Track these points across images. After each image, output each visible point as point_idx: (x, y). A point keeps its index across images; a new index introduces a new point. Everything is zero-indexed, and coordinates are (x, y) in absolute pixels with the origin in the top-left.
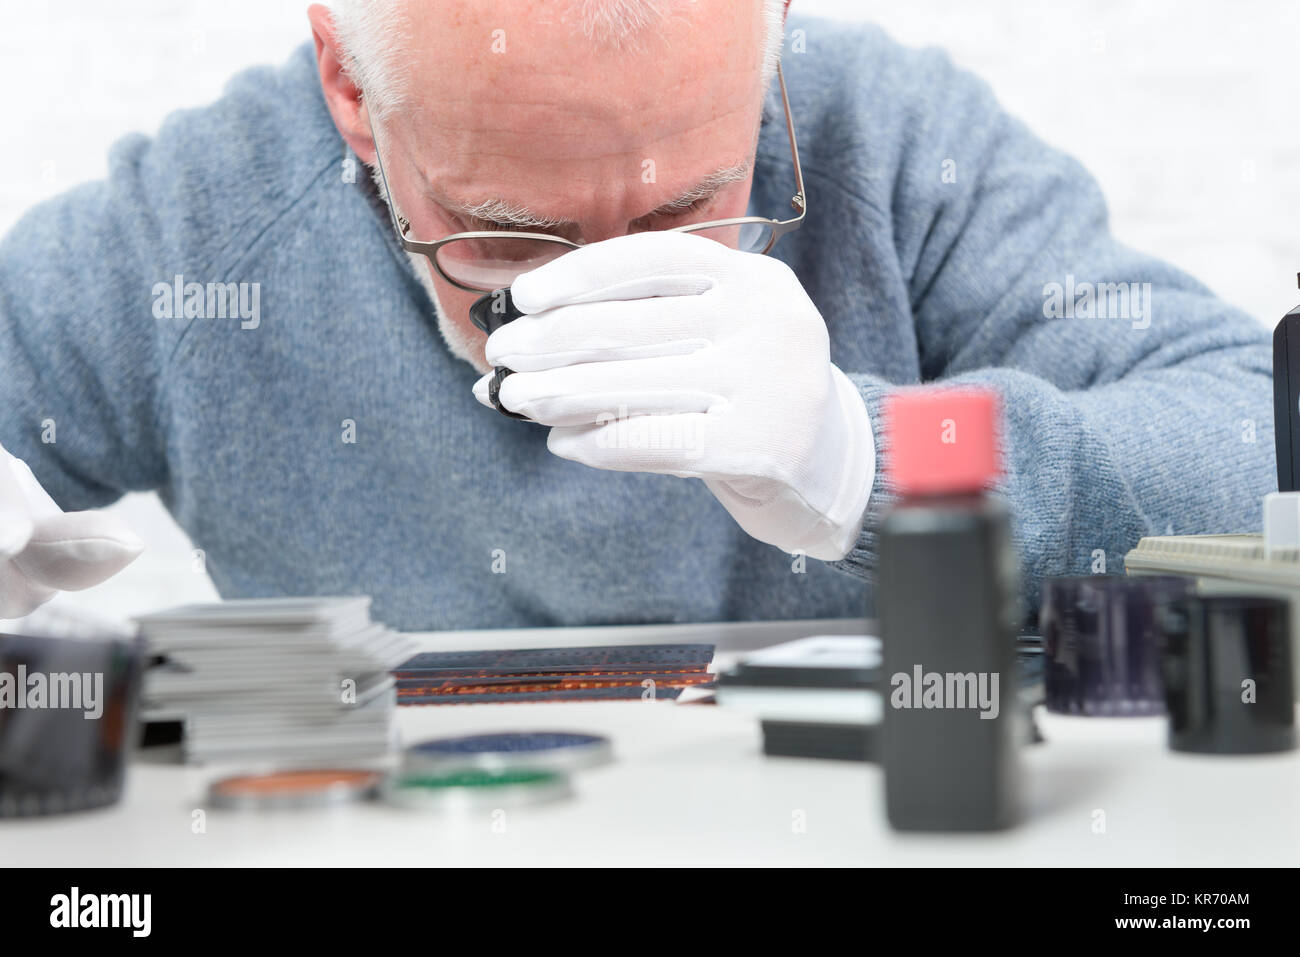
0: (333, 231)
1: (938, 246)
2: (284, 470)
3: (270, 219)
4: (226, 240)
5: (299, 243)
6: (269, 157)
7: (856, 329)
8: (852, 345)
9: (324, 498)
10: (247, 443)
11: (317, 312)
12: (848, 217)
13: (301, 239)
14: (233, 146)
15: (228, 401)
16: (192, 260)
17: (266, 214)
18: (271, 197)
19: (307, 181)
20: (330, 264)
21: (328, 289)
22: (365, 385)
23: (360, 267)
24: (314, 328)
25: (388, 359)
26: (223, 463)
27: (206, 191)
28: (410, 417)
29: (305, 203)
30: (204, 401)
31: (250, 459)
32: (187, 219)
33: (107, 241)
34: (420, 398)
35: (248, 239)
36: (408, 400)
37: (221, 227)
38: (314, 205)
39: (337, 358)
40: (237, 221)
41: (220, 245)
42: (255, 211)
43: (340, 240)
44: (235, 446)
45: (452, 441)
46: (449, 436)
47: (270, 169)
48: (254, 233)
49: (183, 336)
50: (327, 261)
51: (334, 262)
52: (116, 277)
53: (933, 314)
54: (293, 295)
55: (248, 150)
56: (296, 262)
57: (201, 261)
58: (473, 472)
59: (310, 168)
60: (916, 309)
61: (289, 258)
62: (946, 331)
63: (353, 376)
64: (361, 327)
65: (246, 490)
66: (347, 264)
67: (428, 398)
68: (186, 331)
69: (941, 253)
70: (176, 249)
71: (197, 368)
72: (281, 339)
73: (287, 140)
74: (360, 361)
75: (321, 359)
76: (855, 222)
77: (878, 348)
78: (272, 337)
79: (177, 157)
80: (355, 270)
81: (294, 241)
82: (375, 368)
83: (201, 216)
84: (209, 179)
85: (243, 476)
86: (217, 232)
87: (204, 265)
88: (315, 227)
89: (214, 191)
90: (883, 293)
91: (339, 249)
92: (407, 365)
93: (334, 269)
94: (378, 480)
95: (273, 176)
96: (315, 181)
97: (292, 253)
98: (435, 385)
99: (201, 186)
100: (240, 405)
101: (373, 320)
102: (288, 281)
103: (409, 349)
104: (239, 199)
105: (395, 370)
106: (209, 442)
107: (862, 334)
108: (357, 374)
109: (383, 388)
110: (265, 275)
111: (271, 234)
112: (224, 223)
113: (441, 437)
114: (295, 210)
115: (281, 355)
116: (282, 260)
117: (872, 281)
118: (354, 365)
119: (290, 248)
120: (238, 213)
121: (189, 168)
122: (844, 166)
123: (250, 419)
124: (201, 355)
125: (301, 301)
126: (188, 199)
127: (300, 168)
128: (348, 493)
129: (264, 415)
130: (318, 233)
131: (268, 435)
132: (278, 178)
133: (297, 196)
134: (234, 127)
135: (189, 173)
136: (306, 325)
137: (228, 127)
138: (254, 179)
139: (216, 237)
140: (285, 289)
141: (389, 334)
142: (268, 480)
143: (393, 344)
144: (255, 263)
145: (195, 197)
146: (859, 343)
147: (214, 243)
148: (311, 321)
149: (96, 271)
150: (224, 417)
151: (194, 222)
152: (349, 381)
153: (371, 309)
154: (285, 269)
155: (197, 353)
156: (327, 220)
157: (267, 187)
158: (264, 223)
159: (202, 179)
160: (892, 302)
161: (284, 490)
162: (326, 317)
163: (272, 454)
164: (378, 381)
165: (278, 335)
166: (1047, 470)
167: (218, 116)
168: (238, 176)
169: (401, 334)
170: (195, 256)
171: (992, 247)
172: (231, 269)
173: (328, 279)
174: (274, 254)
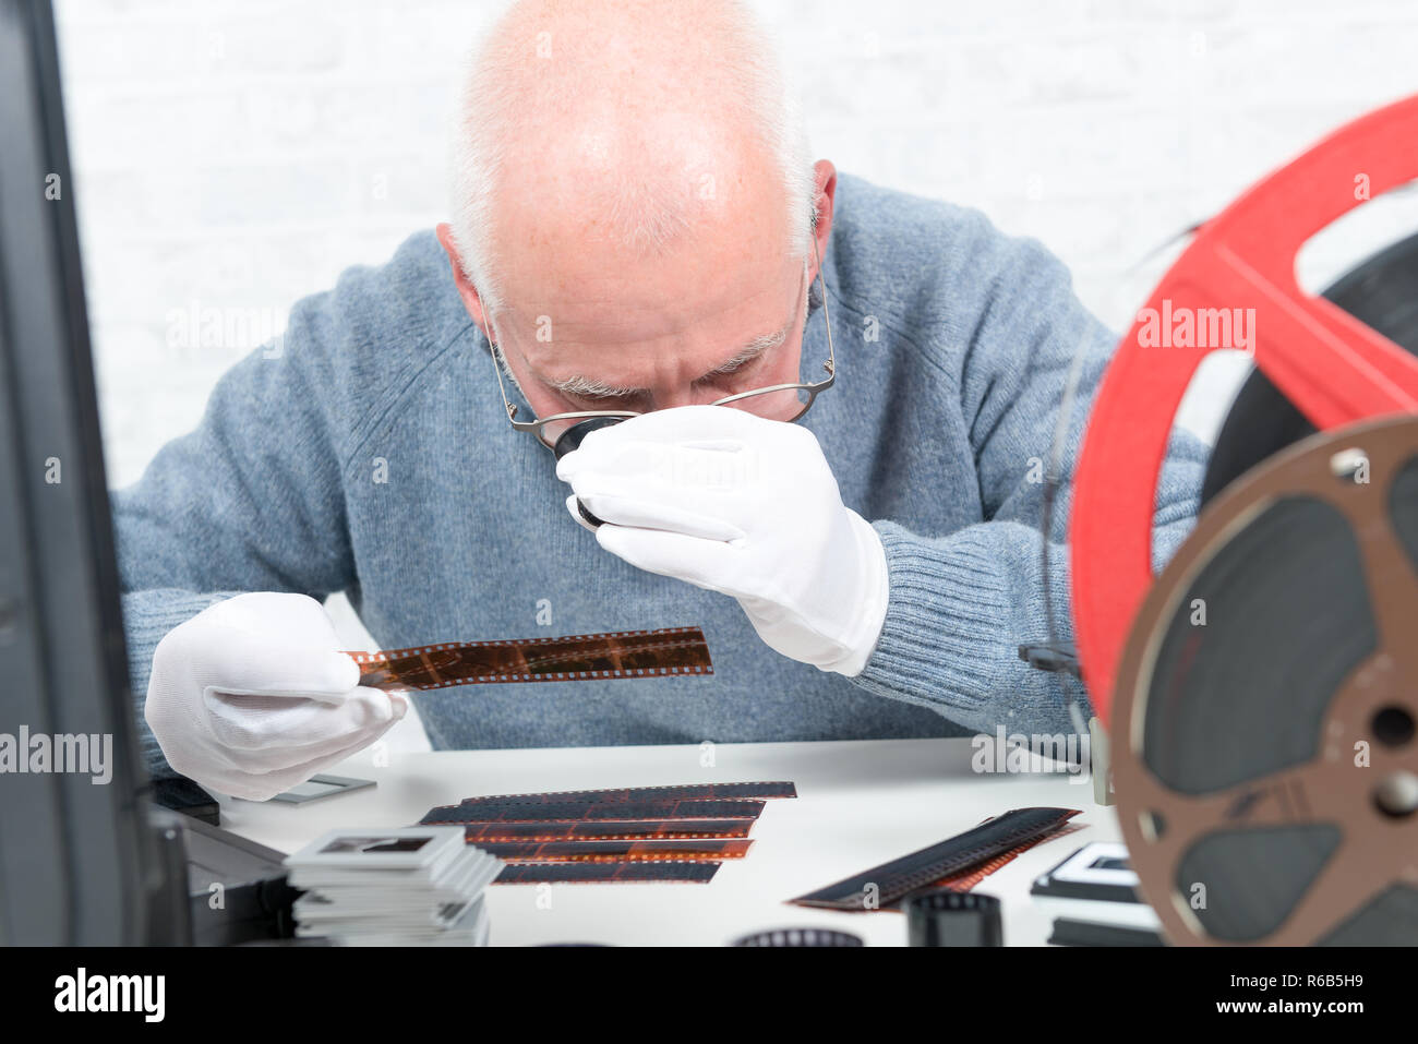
0: (471, 377)
1: (990, 410)
2: (426, 575)
3: (420, 368)
4: (385, 384)
5: (442, 387)
6: (424, 313)
7: (928, 477)
8: (924, 491)
9: (458, 601)
10: (398, 552)
11: (455, 444)
12: (927, 382)
13: (445, 383)
14: (393, 306)
15: (384, 517)
16: (357, 401)
17: (417, 363)
18: (421, 348)
19: (453, 336)
20: (467, 403)
21: (463, 425)
22: (495, 502)
23: (492, 406)
24: (453, 457)
25: (511, 484)
26: (377, 569)
27: (370, 344)
28: (529, 530)
29: (450, 352)
30: (364, 517)
31: (400, 566)
32: (353, 368)
33: (296, 390)
34: (535, 514)
35: (403, 384)
36: (526, 517)
37: (382, 374)
38: (457, 355)
39: (472, 481)
40: (394, 369)
41: (381, 389)
42: (409, 360)
43: (477, 384)
44: (389, 555)
45: (560, 552)
46: (558, 548)
47: (423, 324)
48: (408, 379)
49: (349, 463)
50: (465, 400)
51: (470, 402)
52: (306, 417)
53: (988, 469)
54: (438, 431)
55: (405, 307)
56: (440, 402)
57: (365, 402)
58: (577, 577)
59: (457, 324)
60: (977, 462)
61: (434, 400)
62: (998, 485)
63: (486, 496)
64: (490, 455)
65: (395, 593)
66: (481, 403)
67: (541, 516)
68: (352, 458)
69: (994, 417)
70: (345, 392)
71: (360, 489)
72: (430, 467)
73: (439, 298)
74: (489, 483)
75: (460, 482)
76: (932, 386)
77: (945, 494)
78: (423, 466)
79: (348, 315)
80: (488, 408)
81: (439, 385)
82: (501, 489)
83: (365, 364)
84: (373, 334)
85: (393, 580)
86: (378, 378)
87: (367, 405)
88: (456, 373)
89: (377, 344)
90: (952, 450)
91: (475, 391)
92: (525, 487)
93: (470, 408)
94: (502, 593)
95: (425, 330)
96: (461, 334)
97: (438, 396)
98: (549, 504)
99: (366, 339)
100: (394, 520)
101: (499, 450)
102: (434, 419)
103: (529, 474)
104: (396, 351)
105: (516, 491)
106: (368, 551)
107: (932, 482)
108: (488, 494)
109: (508, 506)
110: (417, 414)
111: (421, 379)
112: (383, 370)
113: (552, 547)
114: (442, 358)
115: (428, 480)
116: (429, 401)
117: (943, 440)
118: (485, 486)
119: (435, 392)
120: (394, 362)
121: (356, 324)
122: (929, 337)
123: (402, 533)
124: (363, 479)
125: (444, 434)
126: (355, 351)
127: (447, 322)
128: (476, 602)
129: (412, 530)
130: (458, 377)
131: (415, 547)
132: (429, 331)
133: (443, 348)
134: (396, 289)
135: (357, 328)
136: (447, 455)
137: (391, 288)
138: (409, 333)
139: (377, 383)
140: (432, 425)
141: (512, 461)
142: (414, 583)
143: (515, 470)
144: (409, 403)
145: (360, 349)
146: (930, 489)
147: (376, 387)
148: (451, 452)
149: (289, 414)
150: (380, 531)
151: (359, 370)
152: (483, 500)
153: (500, 441)
154: (432, 408)
155: (360, 477)
156: (467, 368)
157: (420, 340)
158: (416, 371)
159: (367, 334)
160: (960, 456)
161: (427, 592)
162: (463, 448)
163: (418, 563)
164: (504, 500)
165: (427, 463)
166: (1032, 601)
167: (385, 279)
168: (396, 331)
169: (523, 462)
170: (360, 398)
171: (1042, 414)
172: (389, 408)
173: (465, 416)
174: (423, 396)
